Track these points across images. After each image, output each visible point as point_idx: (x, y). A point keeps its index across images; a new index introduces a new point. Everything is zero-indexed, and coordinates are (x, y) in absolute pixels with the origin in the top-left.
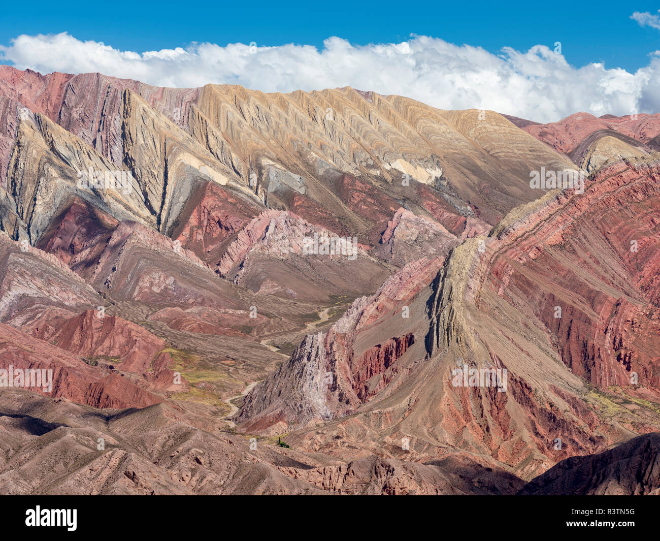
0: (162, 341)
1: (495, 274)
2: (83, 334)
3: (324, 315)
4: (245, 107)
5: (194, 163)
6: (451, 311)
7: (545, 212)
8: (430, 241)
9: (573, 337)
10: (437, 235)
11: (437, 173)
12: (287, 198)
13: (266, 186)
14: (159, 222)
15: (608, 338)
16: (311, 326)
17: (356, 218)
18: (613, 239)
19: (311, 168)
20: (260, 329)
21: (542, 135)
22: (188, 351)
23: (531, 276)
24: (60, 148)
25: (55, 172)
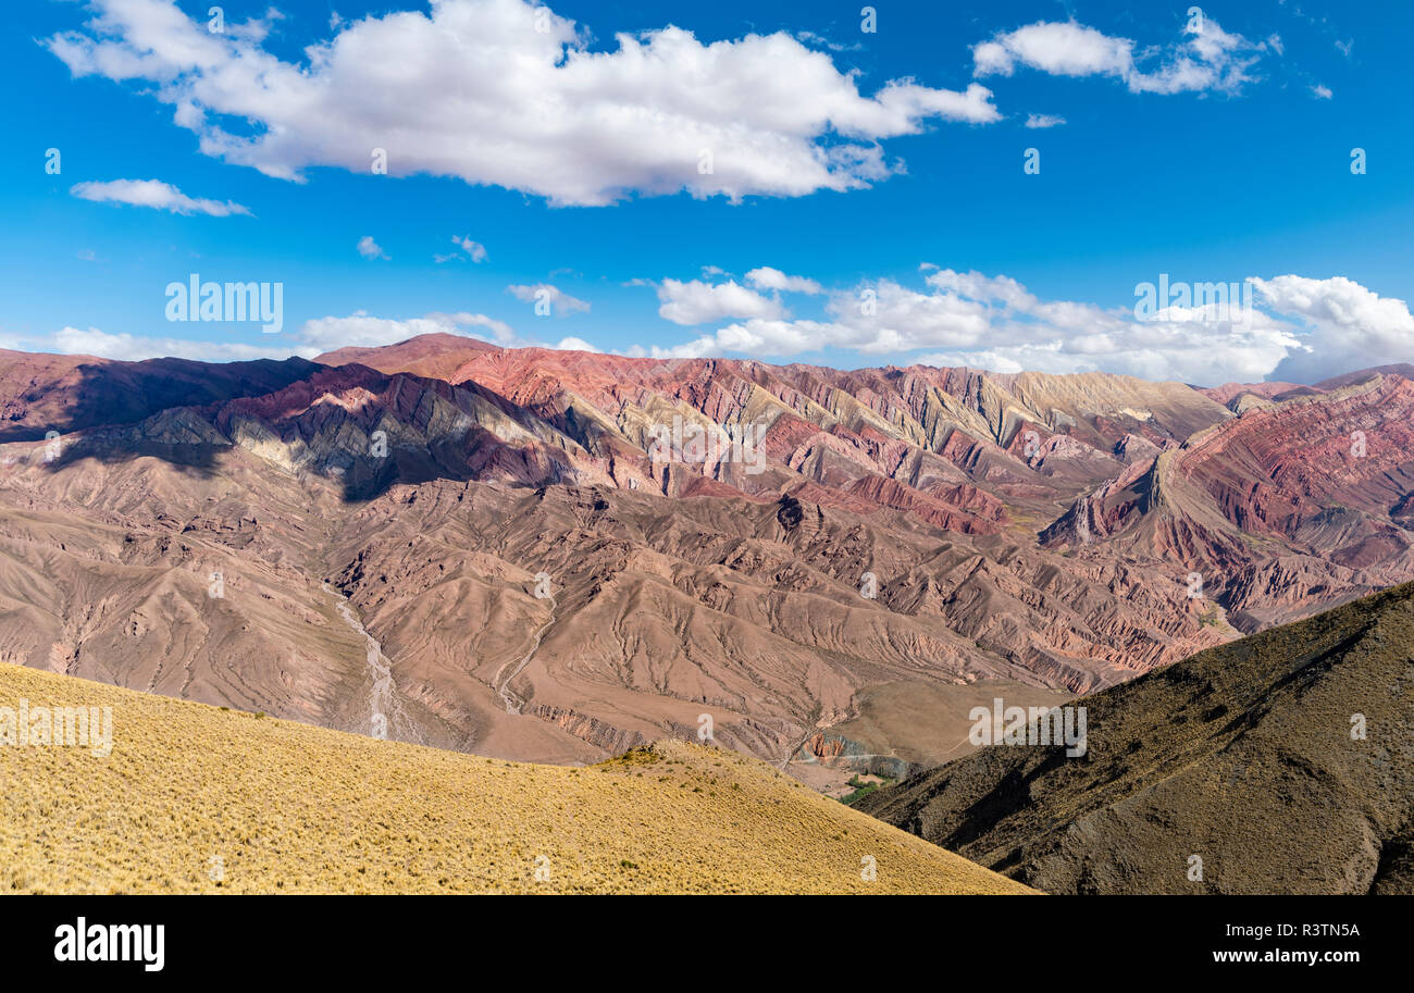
0: (1001, 501)
1: (1184, 469)
2: (960, 497)
3: (1087, 489)
4: (1042, 382)
5: (1016, 411)
6: (1158, 489)
7: (1211, 435)
8: (1146, 451)
9: (1230, 504)
10: (1150, 448)
11: (1149, 415)
12: (1066, 429)
13: (1054, 422)
14: (998, 440)
15: (1252, 504)
16: (1080, 494)
17: (1103, 439)
18: (1253, 450)
19: (1079, 413)
20: (1053, 495)
21: (1209, 395)
22: (1015, 506)
23: (1204, 470)
24: (947, 404)
25: (945, 416)
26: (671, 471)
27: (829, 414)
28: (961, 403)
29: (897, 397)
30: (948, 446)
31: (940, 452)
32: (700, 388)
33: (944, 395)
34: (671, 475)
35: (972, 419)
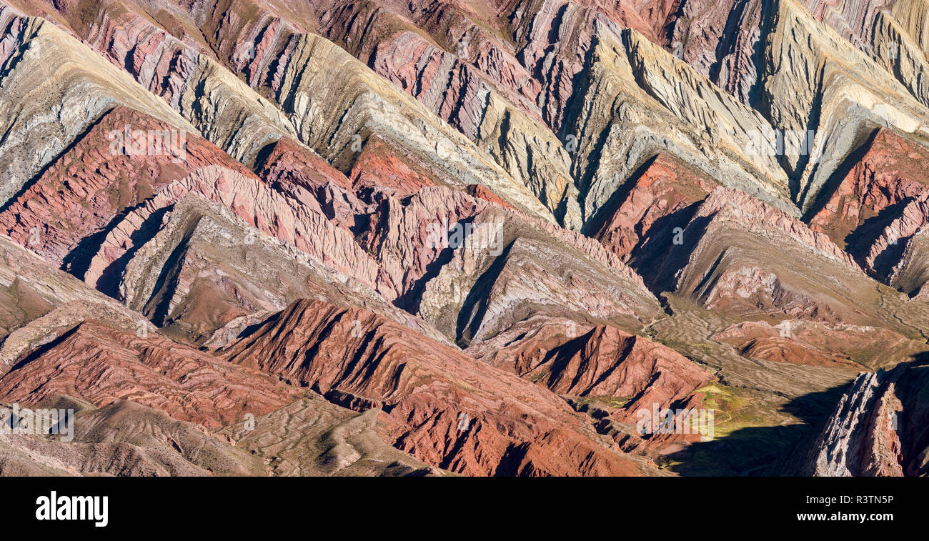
2: (584, 362)
24: (654, 79)
25: (636, 116)
27: (272, 110)
28: (702, 75)
29: (508, 57)
30: (627, 206)
33: (651, 51)
35: (724, 124)
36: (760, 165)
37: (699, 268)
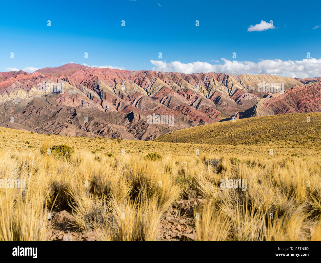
12: (251, 91)
13: (249, 89)
21: (300, 81)
24: (216, 84)
25: (214, 88)
26: (120, 103)
27: (179, 87)
28: (221, 83)
29: (202, 82)
30: (213, 96)
31: (210, 98)
32: (142, 79)
33: (216, 81)
34: (120, 105)
35: (223, 88)
36: (226, 92)
37: (220, 102)
